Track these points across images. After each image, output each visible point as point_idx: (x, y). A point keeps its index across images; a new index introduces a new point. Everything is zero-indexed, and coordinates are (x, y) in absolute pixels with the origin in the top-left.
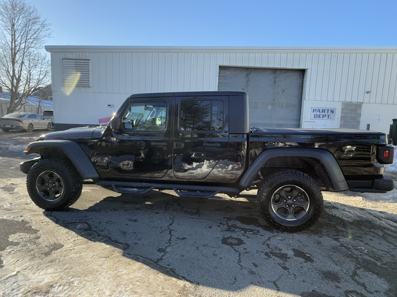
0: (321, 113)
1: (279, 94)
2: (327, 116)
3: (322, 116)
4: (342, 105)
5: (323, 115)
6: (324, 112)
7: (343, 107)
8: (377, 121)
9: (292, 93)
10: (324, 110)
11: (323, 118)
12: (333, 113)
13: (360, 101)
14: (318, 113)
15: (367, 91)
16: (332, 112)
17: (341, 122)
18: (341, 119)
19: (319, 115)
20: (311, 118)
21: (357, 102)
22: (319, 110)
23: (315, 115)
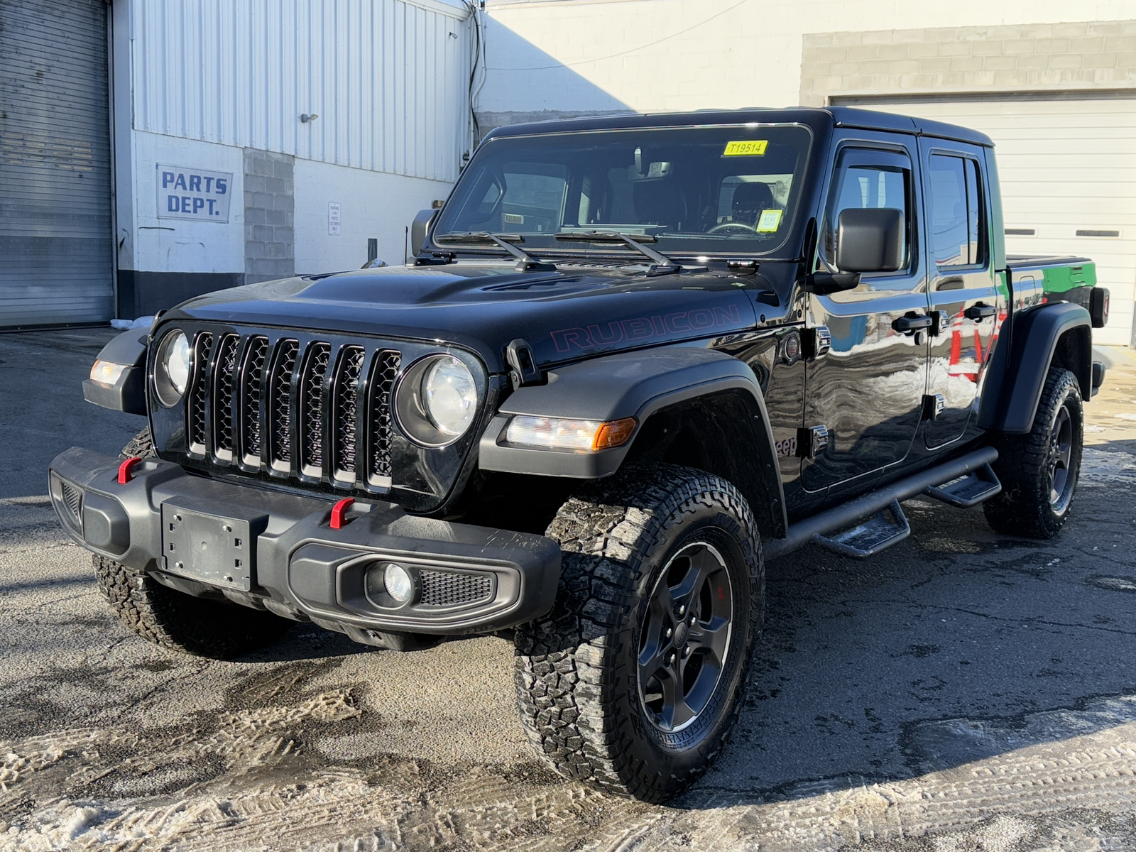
0: (188, 193)
1: (23, 91)
2: (207, 204)
3: (191, 202)
4: (244, 160)
5: (195, 200)
6: (198, 190)
7: (247, 172)
8: (331, 227)
9: (71, 92)
10: (195, 180)
11: (195, 211)
12: (224, 192)
13: (290, 151)
14: (180, 193)
15: (302, 113)
16: (222, 188)
17: (247, 233)
18: (246, 221)
19: (184, 199)
20: (158, 213)
21: (282, 154)
22: (181, 176)
23: (170, 198)
